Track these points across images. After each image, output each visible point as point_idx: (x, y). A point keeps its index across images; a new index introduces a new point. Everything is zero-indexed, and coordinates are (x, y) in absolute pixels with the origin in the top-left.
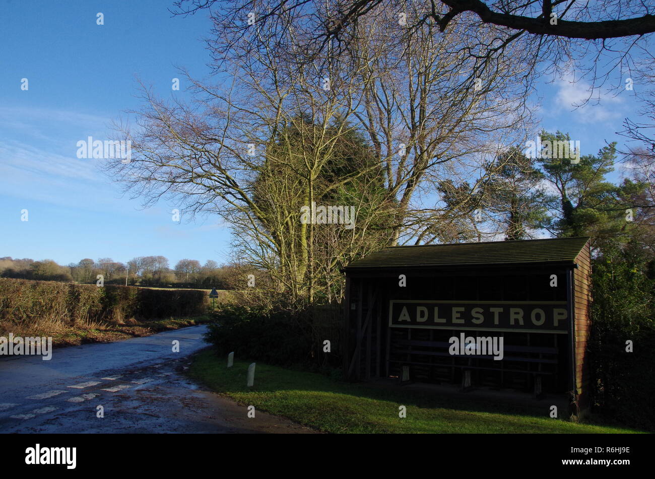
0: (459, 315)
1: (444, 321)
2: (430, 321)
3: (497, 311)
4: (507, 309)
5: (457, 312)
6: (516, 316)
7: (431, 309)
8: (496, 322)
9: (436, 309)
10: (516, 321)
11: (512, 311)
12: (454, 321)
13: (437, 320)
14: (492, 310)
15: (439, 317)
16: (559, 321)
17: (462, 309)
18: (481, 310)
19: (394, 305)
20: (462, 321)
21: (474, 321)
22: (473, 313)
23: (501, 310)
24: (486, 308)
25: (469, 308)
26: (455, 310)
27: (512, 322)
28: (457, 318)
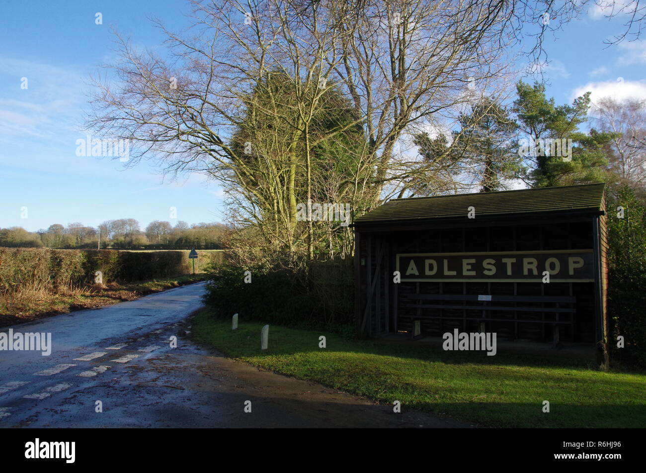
0: (469, 267)
1: (454, 273)
2: (440, 274)
3: (509, 262)
4: (520, 259)
5: (468, 264)
6: (530, 266)
7: (440, 261)
8: (509, 273)
9: (446, 262)
10: (530, 271)
11: (526, 261)
12: (465, 273)
13: (447, 272)
14: (504, 260)
15: (449, 270)
16: (575, 269)
17: (473, 261)
18: (493, 261)
19: (401, 258)
20: (473, 273)
21: (486, 272)
22: (485, 264)
23: (514, 260)
24: (498, 259)
25: (480, 260)
26: (465, 262)
27: (526, 273)
28: (468, 270)
